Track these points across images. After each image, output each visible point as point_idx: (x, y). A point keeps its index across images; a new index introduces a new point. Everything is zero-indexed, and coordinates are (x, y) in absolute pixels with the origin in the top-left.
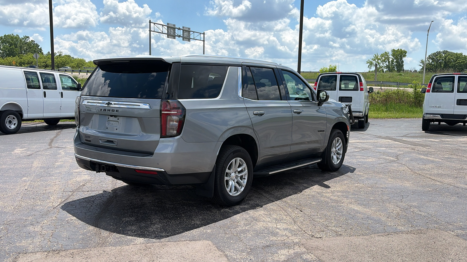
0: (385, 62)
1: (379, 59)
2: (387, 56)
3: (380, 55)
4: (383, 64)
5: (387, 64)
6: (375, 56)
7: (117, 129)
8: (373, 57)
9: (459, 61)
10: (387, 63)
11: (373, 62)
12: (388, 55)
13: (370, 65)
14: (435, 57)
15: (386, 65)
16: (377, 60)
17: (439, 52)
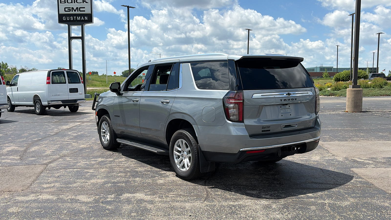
7: (291, 115)
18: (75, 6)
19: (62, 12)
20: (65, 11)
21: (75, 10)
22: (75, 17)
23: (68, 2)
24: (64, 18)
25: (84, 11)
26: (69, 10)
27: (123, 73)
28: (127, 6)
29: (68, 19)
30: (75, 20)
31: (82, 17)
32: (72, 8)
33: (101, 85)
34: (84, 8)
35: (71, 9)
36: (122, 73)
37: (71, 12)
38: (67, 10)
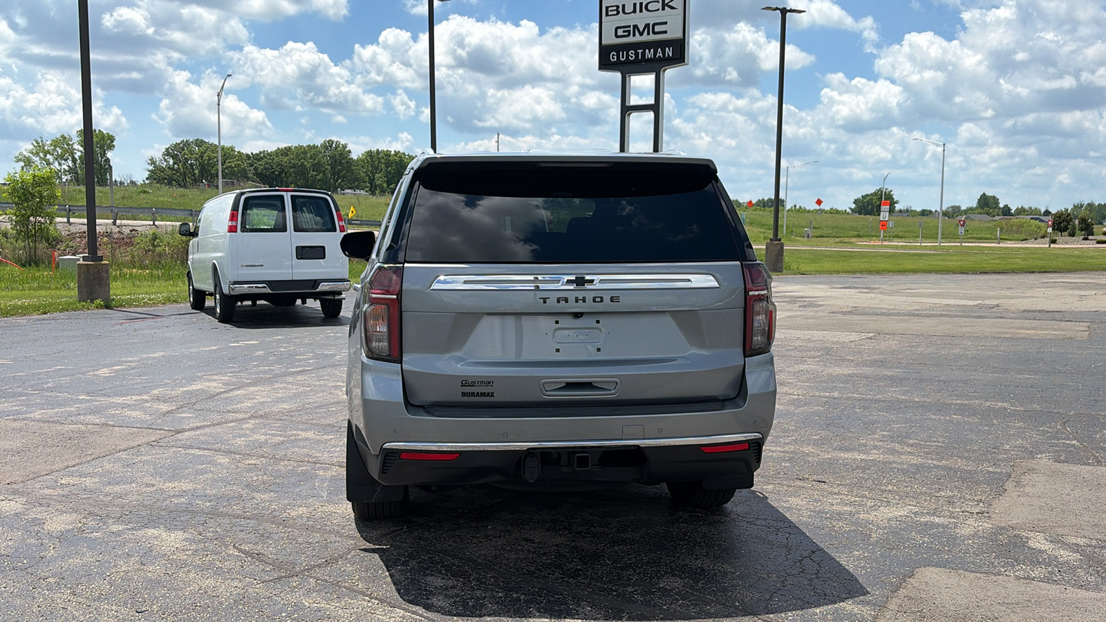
0: (65, 160)
1: (49, 153)
2: (68, 145)
3: (49, 143)
4: (60, 164)
5: (71, 165)
6: (36, 145)
8: (32, 147)
9: (230, 162)
10: (70, 163)
11: (34, 158)
12: (70, 142)
13: (25, 165)
14: (181, 153)
15: (67, 168)
16: (41, 155)
17: (187, 141)
18: (641, 19)
19: (610, 39)
20: (617, 36)
21: (641, 31)
22: (640, 51)
23: (624, 12)
24: (613, 55)
25: (666, 32)
26: (627, 34)
27: (856, 202)
28: (781, 8)
29: (623, 58)
30: (640, 58)
31: (659, 49)
32: (634, 26)
33: (762, 236)
34: (666, 23)
35: (631, 29)
36: (854, 203)
37: (631, 39)
38: (620, 32)
